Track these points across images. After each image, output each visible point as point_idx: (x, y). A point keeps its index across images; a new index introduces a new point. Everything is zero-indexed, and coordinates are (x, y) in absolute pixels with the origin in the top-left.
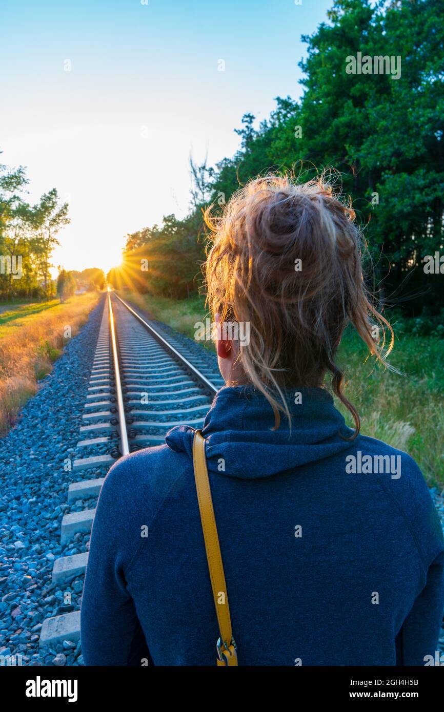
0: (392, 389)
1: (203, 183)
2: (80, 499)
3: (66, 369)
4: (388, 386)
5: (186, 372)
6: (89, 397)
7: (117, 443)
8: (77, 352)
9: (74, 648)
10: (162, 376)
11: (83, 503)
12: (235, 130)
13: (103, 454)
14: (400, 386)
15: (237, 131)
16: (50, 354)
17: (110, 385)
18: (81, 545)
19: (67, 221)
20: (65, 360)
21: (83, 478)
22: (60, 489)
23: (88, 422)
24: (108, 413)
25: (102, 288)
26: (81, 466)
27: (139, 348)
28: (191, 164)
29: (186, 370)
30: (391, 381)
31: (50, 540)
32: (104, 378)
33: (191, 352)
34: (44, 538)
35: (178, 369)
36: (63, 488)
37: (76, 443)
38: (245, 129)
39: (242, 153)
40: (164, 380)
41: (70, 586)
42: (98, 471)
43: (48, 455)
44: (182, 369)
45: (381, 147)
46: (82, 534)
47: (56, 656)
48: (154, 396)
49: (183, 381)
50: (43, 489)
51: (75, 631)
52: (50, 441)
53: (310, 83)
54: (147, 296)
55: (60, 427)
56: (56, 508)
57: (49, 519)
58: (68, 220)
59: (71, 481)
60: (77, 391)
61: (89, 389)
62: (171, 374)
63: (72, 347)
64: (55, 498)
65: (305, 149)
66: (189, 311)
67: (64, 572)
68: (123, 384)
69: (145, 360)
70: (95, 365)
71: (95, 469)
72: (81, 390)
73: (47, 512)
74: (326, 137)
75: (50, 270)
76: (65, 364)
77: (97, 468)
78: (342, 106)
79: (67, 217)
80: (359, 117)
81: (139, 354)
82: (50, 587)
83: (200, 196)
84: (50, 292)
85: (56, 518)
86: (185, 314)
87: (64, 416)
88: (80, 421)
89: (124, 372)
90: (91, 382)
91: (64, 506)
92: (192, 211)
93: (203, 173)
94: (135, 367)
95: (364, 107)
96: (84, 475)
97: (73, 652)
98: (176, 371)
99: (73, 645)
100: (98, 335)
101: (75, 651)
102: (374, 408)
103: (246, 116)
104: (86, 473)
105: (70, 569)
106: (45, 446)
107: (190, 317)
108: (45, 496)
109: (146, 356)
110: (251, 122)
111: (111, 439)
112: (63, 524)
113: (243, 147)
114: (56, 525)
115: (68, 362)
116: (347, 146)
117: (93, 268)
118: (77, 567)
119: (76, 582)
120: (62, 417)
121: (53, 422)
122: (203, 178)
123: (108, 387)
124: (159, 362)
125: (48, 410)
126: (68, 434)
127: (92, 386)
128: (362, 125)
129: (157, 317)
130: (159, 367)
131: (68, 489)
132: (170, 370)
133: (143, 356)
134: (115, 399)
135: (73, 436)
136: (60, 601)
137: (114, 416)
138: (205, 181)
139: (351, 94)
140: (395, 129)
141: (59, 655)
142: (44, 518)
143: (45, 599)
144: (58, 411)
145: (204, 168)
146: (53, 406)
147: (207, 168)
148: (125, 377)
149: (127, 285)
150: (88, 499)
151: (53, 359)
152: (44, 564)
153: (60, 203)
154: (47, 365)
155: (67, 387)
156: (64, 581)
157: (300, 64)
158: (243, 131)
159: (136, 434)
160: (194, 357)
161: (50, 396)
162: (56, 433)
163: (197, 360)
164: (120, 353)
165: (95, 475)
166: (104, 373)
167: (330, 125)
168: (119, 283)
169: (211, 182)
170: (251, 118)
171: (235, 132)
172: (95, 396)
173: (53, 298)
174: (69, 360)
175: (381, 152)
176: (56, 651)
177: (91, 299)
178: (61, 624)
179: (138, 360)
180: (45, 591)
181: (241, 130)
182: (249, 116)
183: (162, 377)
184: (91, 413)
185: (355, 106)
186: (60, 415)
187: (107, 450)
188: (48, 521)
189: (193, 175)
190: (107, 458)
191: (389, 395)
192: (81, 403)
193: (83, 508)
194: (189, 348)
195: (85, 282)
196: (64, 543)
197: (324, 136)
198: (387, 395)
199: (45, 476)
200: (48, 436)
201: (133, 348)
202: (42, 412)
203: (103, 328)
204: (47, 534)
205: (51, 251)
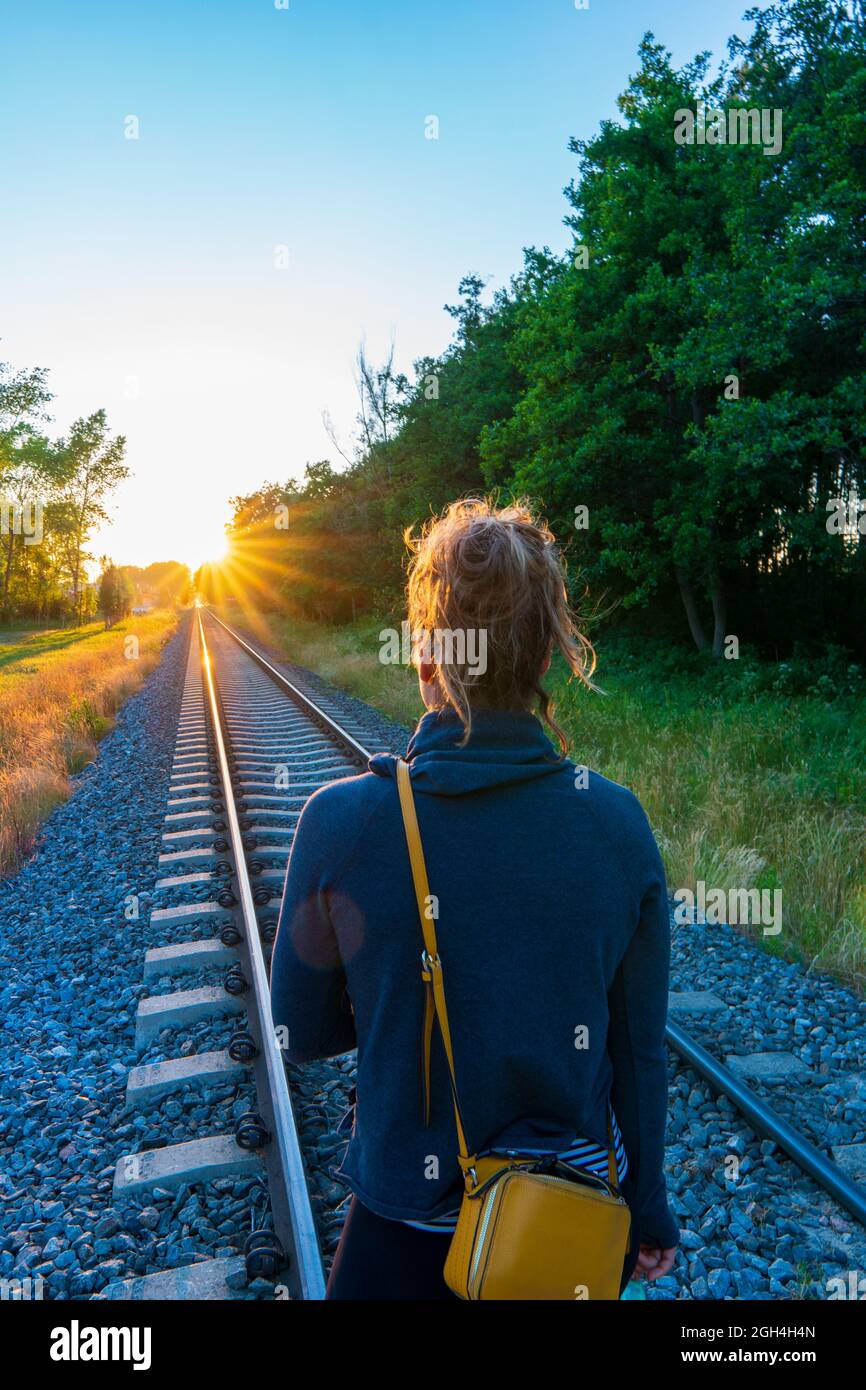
0: (731, 793)
1: (385, 403)
2: (166, 974)
3: (126, 754)
4: (725, 786)
5: (352, 759)
6: (171, 803)
7: (228, 882)
8: (143, 722)
9: (172, 1199)
10: (306, 766)
11: (172, 982)
12: (446, 307)
13: (203, 900)
14: (746, 787)
15: (450, 310)
16: (92, 726)
17: (210, 782)
18: (172, 1049)
19: (122, 473)
20: (120, 736)
21: (170, 940)
22: (128, 960)
23: (172, 847)
24: (208, 831)
25: (185, 601)
26: (164, 921)
27: (261, 715)
28: (363, 366)
29: (351, 755)
30: (730, 779)
31: (115, 1045)
32: (198, 769)
33: (359, 723)
34: (105, 1042)
35: (336, 754)
36: (134, 958)
37: (154, 883)
38: (466, 306)
39: (459, 349)
40: (311, 773)
41: (159, 1110)
42: (196, 929)
43: (102, 903)
44: (345, 754)
45: (712, 349)
46: (173, 1030)
47: (142, 1211)
48: (293, 802)
49: (345, 776)
50: (97, 960)
51: (172, 1174)
52: (105, 880)
53: (584, 226)
54: (273, 617)
55: (121, 856)
56: (124, 991)
57: (112, 1009)
58: (124, 469)
59: (148, 945)
60: (148, 792)
61: (171, 789)
62: (322, 764)
63: (133, 713)
64: (120, 975)
65: (577, 348)
66: (356, 647)
67: (147, 1088)
68: (235, 781)
69: (273, 737)
70: (180, 746)
71: (190, 926)
72: (156, 791)
73: (107, 998)
74: (615, 326)
75: (86, 565)
76: (121, 744)
77: (193, 924)
78: (643, 272)
79: (121, 463)
80: (672, 293)
81: (261, 726)
82: (123, 1111)
83: (378, 428)
84: (84, 609)
85: (124, 1007)
86: (347, 652)
87: (128, 837)
88: (157, 845)
89: (236, 758)
90: (173, 777)
91: (137, 987)
92: (362, 454)
93: (386, 384)
94: (254, 751)
95: (681, 274)
96: (171, 937)
97: (170, 1205)
98: (332, 759)
99: (171, 1194)
100: (181, 691)
101: (174, 1203)
102: (696, 826)
103: (467, 282)
104: (175, 932)
105: (157, 1083)
106: (96, 889)
107: (358, 658)
108: (101, 973)
109: (275, 731)
110: (477, 293)
111: (218, 875)
112: (140, 1013)
113: (459, 339)
114: (125, 1019)
115: (128, 740)
116: (650, 346)
117: (167, 560)
118: (170, 1080)
119: (169, 1103)
120: (124, 839)
121: (108, 847)
122: (384, 395)
123: (206, 785)
124: (299, 742)
125: (96, 827)
126: (138, 867)
127: (177, 783)
128: (678, 308)
129: (293, 657)
130: (300, 750)
131: (143, 959)
132: (321, 756)
133: (269, 731)
134: (222, 807)
135: (147, 871)
136: (143, 1132)
137: (221, 836)
138: (389, 400)
139: (660, 249)
140: (737, 317)
141: (147, 1209)
142: (101, 1010)
143: (117, 1131)
144: (115, 828)
145: (388, 375)
146: (104, 819)
147: (394, 375)
148: (238, 768)
149: (233, 596)
150: (180, 976)
151: (98, 736)
152: (108, 1080)
153: (109, 437)
154: (85, 747)
155: (129, 786)
156: (147, 1103)
157: (568, 191)
158: (461, 310)
159: (262, 867)
160: (365, 733)
161: (96, 802)
162: (114, 866)
163: (372, 737)
164: (227, 724)
165: (190, 936)
166: (197, 761)
167: (620, 305)
168: (218, 590)
169: (402, 403)
170: (476, 285)
171: (446, 312)
172: (183, 799)
173: (89, 620)
174: (128, 736)
175: (712, 357)
176: (142, 1204)
177: (164, 622)
178: (148, 1165)
179: (260, 738)
180: (114, 1118)
181: (457, 308)
182: (472, 282)
183: (306, 769)
184: (177, 831)
185: (666, 272)
186: (119, 835)
187: (210, 895)
188: (109, 1013)
189: (366, 389)
190: (210, 907)
191: (726, 803)
192: (157, 813)
193: (173, 990)
194: (356, 716)
195: (154, 589)
196: (142, 1047)
197: (610, 325)
198: (721, 803)
199: (101, 939)
200: (100, 872)
201: (249, 716)
202: (84, 830)
203: (191, 677)
204: (110, 1035)
205: (88, 530)
